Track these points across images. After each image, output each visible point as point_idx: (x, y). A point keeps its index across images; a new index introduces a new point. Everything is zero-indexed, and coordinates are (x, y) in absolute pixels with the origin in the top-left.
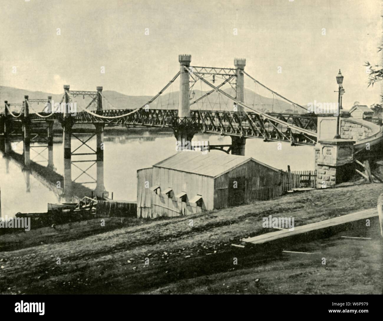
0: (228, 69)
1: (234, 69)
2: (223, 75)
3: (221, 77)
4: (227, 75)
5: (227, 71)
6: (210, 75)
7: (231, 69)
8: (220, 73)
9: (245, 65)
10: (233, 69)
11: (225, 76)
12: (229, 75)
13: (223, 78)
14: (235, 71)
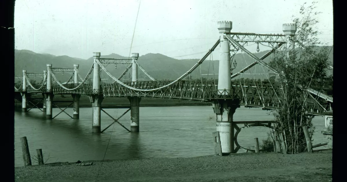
0: (276, 35)
1: (283, 36)
2: (269, 42)
3: (268, 45)
4: (274, 42)
5: (274, 38)
6: (254, 42)
7: (278, 35)
8: (266, 41)
10: (281, 35)
11: (272, 43)
12: (277, 42)
13: (270, 45)
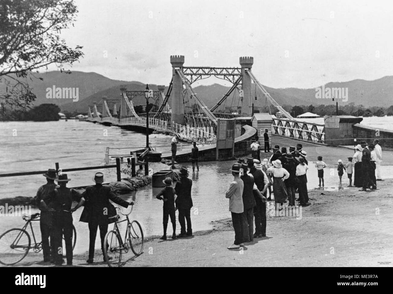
1: (239, 69)
2: (225, 75)
4: (230, 75)
5: (230, 71)
6: (209, 76)
7: (235, 69)
8: (221, 74)
9: (252, 64)
10: (237, 69)
11: (227, 76)
12: (233, 75)
14: (240, 70)
